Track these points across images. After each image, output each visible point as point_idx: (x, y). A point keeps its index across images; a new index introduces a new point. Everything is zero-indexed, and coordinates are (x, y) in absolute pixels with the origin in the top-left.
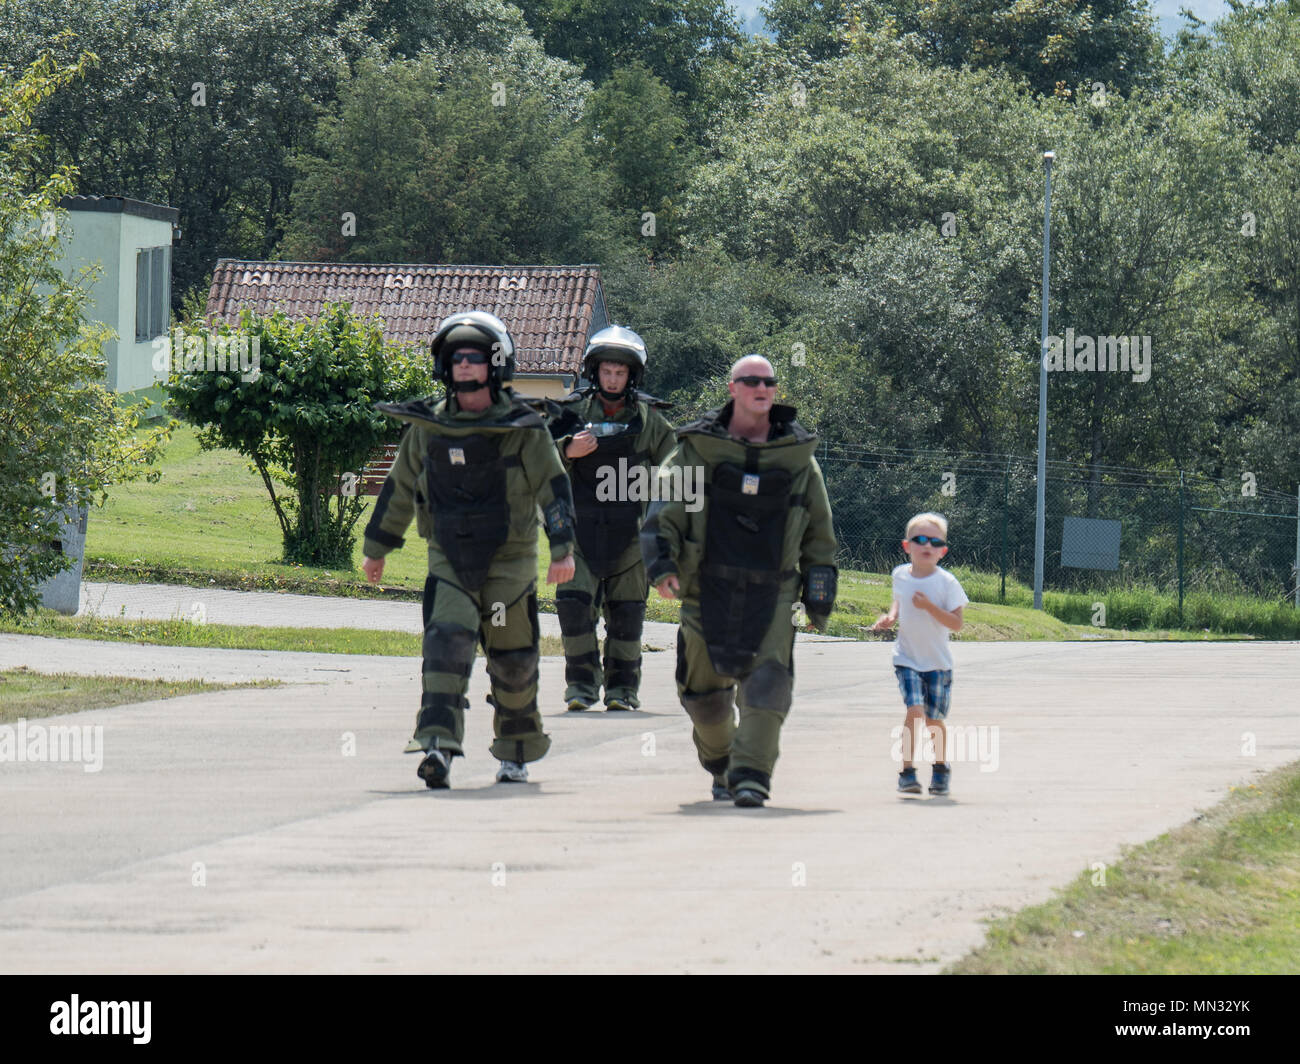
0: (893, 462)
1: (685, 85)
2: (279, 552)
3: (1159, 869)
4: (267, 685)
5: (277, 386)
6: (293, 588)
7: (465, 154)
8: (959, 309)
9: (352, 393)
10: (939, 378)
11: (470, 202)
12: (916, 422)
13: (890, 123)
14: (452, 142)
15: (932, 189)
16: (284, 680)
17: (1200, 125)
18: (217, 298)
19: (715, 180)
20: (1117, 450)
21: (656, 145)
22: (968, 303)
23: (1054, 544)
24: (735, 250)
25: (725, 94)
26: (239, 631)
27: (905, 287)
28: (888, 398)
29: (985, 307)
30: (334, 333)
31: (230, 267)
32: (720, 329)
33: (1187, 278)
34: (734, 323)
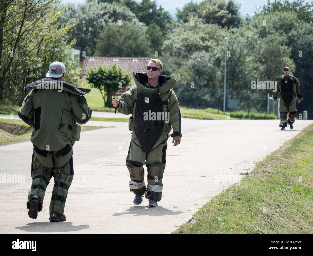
0: (199, 90)
1: (162, 27)
2: (104, 105)
3: (278, 156)
4: (113, 127)
5: (104, 78)
6: (107, 111)
7: (125, 39)
8: (209, 65)
9: (116, 79)
10: (206, 76)
11: (126, 47)
12: (202, 84)
13: (197, 33)
14: (123, 37)
15: (204, 44)
16: (116, 126)
17: (250, 34)
18: (85, 63)
19: (167, 43)
20: (236, 88)
21: (158, 37)
22: (211, 64)
23: (227, 103)
24: (171, 55)
25: (169, 28)
26: (101, 118)
27: (200, 61)
28: (197, 80)
29: (214, 64)
30: (113, 69)
31: (87, 58)
32: (169, 68)
33: (248, 59)
34: (171, 67)
